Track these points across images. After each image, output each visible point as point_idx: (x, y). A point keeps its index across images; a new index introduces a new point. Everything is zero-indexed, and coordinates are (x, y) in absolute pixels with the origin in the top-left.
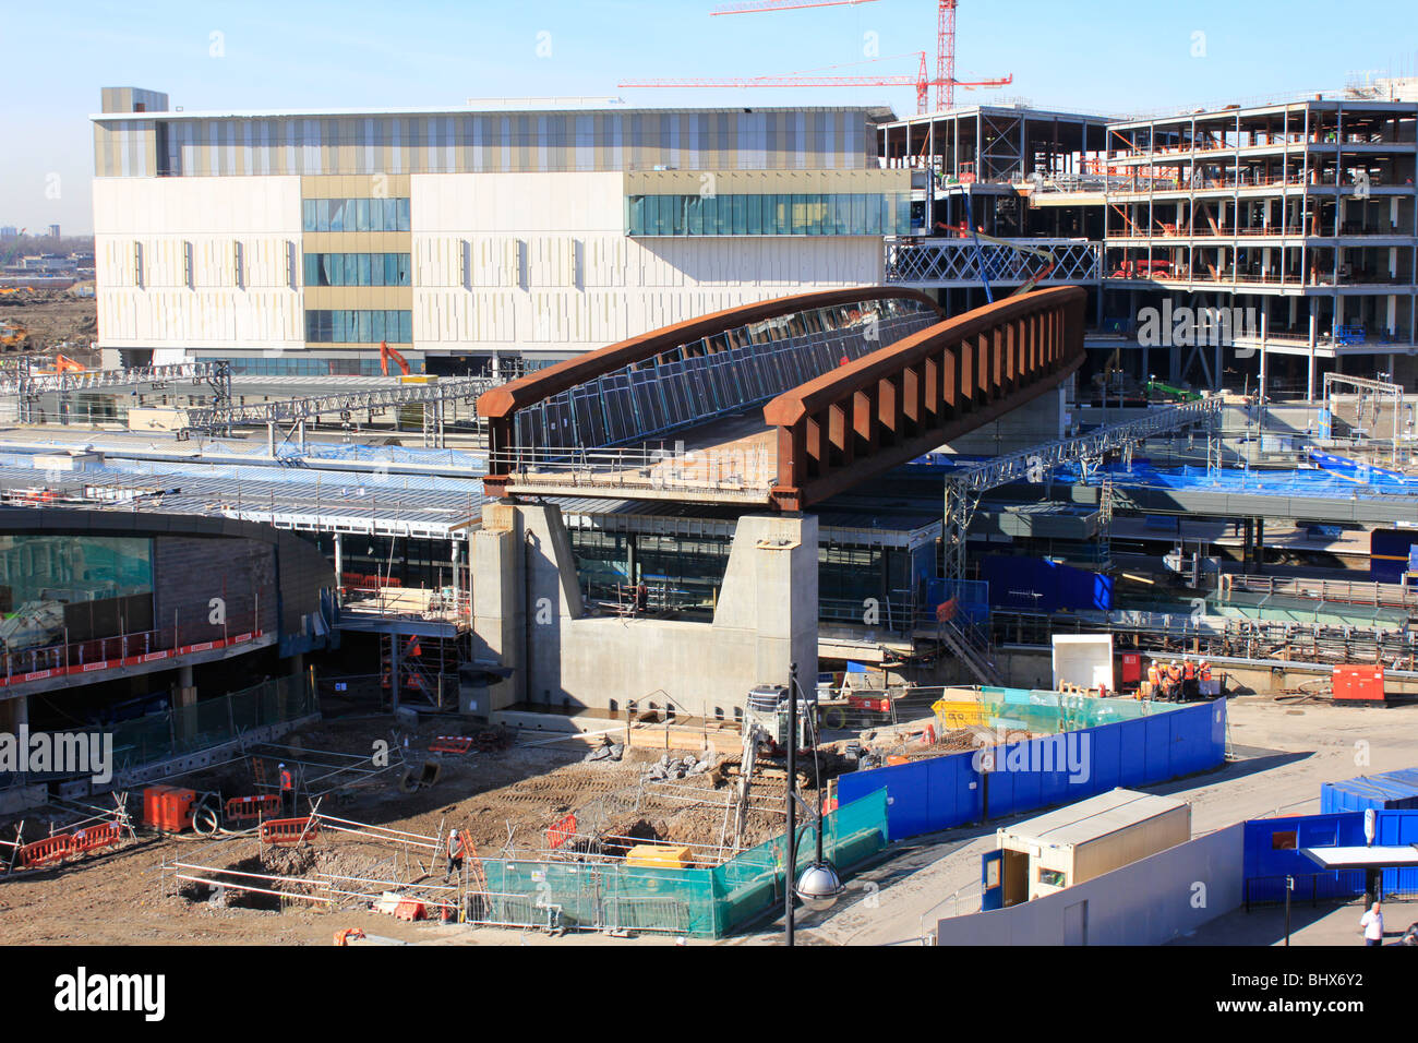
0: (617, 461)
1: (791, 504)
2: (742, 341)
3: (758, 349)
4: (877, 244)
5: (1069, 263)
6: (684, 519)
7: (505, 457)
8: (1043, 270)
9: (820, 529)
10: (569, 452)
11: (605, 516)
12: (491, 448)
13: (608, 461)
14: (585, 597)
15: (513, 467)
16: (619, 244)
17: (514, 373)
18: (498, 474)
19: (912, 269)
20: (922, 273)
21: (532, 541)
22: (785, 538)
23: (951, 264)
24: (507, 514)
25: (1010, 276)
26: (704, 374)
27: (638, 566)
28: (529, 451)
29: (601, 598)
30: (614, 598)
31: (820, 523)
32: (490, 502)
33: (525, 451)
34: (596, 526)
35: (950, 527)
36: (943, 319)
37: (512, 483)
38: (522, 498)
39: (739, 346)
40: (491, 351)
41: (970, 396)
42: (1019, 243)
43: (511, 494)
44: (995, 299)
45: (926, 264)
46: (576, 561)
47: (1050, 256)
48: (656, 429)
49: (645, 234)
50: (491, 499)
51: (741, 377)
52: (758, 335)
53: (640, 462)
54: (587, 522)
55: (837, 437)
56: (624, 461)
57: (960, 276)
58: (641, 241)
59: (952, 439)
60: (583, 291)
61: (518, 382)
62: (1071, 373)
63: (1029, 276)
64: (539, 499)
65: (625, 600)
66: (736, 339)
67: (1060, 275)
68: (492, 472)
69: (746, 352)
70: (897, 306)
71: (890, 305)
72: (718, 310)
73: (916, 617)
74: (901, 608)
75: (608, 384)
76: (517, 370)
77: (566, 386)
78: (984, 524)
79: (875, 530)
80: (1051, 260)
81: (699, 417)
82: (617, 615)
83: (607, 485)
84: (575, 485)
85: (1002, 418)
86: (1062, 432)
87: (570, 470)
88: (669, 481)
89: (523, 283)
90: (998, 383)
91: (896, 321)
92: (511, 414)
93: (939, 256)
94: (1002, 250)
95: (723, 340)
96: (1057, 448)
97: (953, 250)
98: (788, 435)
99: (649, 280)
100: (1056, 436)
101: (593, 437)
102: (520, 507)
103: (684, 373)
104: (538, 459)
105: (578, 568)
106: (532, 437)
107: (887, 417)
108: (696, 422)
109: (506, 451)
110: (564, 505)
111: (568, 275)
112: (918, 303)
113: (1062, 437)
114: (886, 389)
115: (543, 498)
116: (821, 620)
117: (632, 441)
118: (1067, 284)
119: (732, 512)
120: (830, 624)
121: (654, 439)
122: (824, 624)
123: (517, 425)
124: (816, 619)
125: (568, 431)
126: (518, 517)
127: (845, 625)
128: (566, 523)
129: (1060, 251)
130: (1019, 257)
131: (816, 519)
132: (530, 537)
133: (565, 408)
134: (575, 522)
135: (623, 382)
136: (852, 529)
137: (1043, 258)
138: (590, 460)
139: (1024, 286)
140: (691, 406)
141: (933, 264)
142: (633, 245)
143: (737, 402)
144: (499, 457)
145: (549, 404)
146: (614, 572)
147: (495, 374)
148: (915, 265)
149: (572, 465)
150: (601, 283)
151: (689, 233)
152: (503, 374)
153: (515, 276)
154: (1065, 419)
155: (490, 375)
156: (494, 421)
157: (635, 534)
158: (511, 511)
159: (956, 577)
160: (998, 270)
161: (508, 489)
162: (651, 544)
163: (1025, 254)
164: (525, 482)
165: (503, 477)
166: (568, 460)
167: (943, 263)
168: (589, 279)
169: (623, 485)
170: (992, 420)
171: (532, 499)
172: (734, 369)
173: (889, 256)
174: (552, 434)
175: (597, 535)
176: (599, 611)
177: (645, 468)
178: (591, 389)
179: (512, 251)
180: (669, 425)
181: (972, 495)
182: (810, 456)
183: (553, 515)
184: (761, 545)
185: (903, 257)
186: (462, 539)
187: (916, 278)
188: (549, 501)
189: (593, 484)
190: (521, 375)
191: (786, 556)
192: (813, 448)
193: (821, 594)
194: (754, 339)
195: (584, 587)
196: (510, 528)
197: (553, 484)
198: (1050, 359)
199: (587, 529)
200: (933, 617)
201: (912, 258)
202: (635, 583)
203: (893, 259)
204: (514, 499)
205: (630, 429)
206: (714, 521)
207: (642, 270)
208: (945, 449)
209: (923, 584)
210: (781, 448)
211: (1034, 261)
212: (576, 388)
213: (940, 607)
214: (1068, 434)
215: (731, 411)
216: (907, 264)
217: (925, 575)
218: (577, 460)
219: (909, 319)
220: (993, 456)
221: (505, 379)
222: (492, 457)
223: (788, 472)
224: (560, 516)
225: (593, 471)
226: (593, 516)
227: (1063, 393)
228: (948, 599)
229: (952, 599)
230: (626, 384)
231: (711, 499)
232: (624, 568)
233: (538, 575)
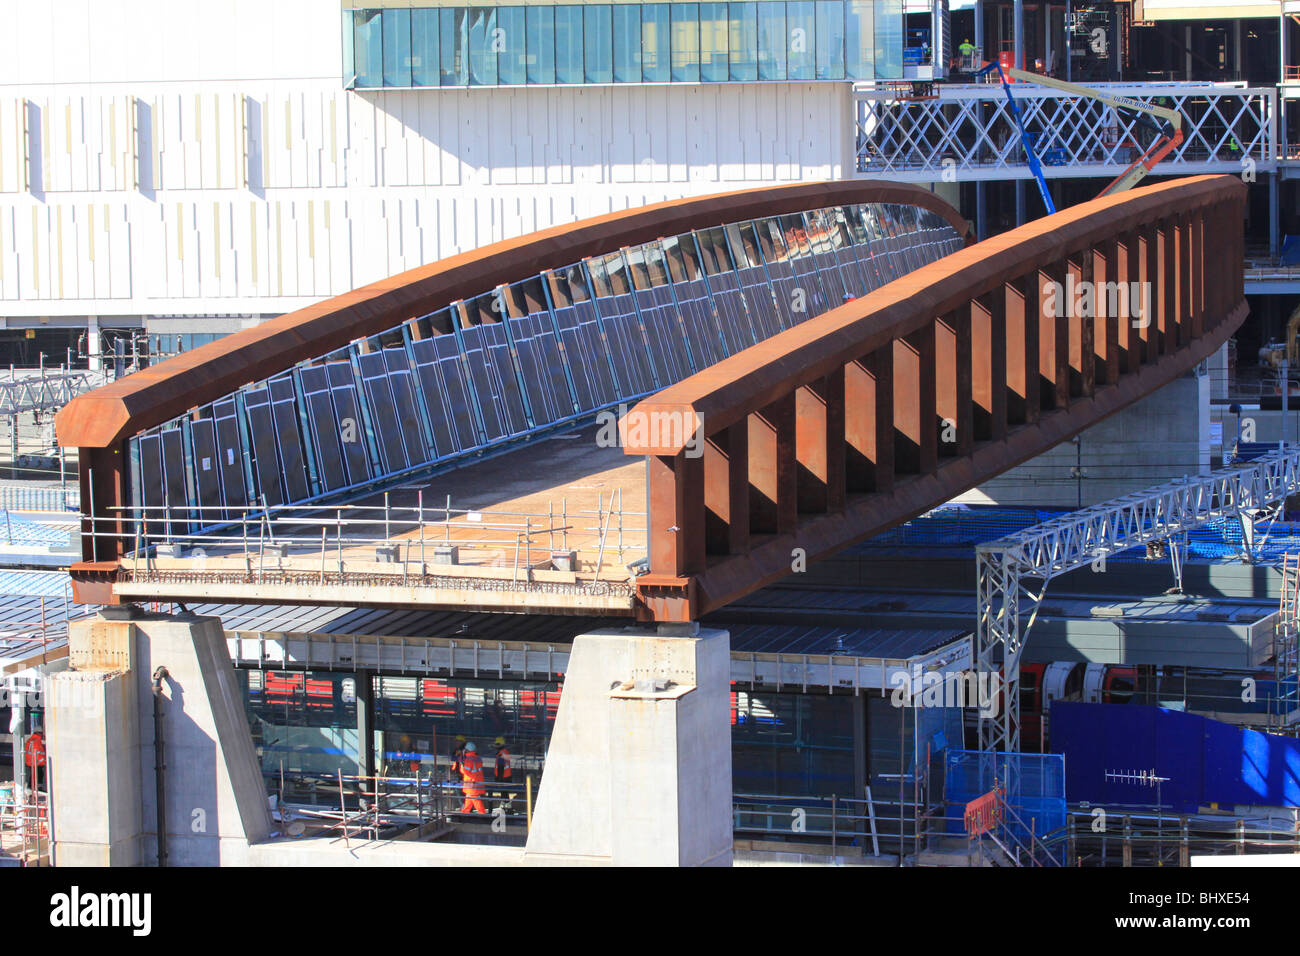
0: (332, 530)
1: (676, 609)
2: (577, 291)
3: (607, 307)
4: (838, 97)
5: (1213, 130)
6: (466, 642)
7: (112, 527)
8: (1162, 144)
9: (734, 658)
10: (238, 515)
11: (310, 638)
12: (85, 508)
13: (315, 530)
14: (273, 799)
15: (129, 545)
16: (333, 103)
17: (129, 362)
18: (99, 560)
19: (908, 146)
20: (927, 153)
21: (167, 691)
22: (665, 677)
23: (983, 134)
24: (119, 638)
25: (1099, 156)
26: (502, 357)
27: (378, 736)
28: (160, 514)
29: (305, 800)
30: (331, 800)
31: (734, 646)
32: (81, 616)
33: (151, 514)
34: (292, 659)
35: (989, 649)
36: (970, 240)
37: (127, 576)
38: (147, 607)
39: (570, 300)
40: (86, 318)
41: (1022, 393)
42: (1114, 93)
43: (125, 599)
44: (1063, 204)
45: (934, 136)
46: (256, 729)
47: (1174, 117)
48: (409, 468)
49: (385, 83)
50: (86, 609)
51: (574, 362)
52: (607, 281)
53: (377, 531)
54: (276, 653)
55: (763, 476)
56: (348, 530)
57: (1002, 157)
58: (375, 98)
59: (992, 476)
60: (262, 196)
61: (138, 379)
62: (1217, 347)
63: (1135, 156)
64: (183, 609)
65: (352, 803)
66: (565, 288)
67: (1196, 153)
68: (87, 557)
69: (585, 312)
70: (879, 218)
71: (866, 217)
72: (529, 229)
73: (924, 827)
74: (895, 811)
75: (313, 380)
76: (135, 356)
77: (230, 385)
78: (1046, 645)
79: (841, 658)
80: (1177, 125)
81: (493, 441)
82: (336, 834)
83: (314, 578)
84: (250, 579)
85: (1087, 432)
86: (1205, 459)
87: (240, 550)
88: (440, 567)
89: (145, 185)
90: (1078, 368)
91: (878, 247)
92: (122, 441)
93: (959, 120)
94: (1083, 106)
95: (539, 292)
96: (1195, 491)
97: (987, 108)
98: (668, 476)
99: (394, 174)
100: (1194, 467)
101: (285, 486)
102: (142, 625)
103: (463, 356)
104: (178, 529)
105: (259, 742)
106: (165, 487)
107: (861, 437)
108: (487, 451)
109: (114, 513)
110: (226, 614)
111: (234, 168)
112: (921, 212)
113: (1205, 470)
114: (858, 383)
115: (189, 606)
116: (738, 835)
117: (365, 490)
118: (1208, 171)
119: (562, 627)
120: (757, 844)
121: (406, 486)
122: (745, 843)
123: (134, 462)
124: (729, 833)
125: (235, 474)
126: (139, 645)
127: (786, 845)
128: (233, 655)
129: (1195, 107)
130: (1115, 120)
131: (724, 637)
132: (164, 683)
133: (230, 428)
134: (251, 651)
135: (343, 375)
136: (795, 657)
137: (1162, 120)
138: (279, 530)
139: (1123, 177)
140: (479, 421)
141: (949, 135)
142: (362, 107)
143: (567, 411)
144: (100, 527)
145: (197, 420)
146: (322, 749)
147: (94, 363)
148: (914, 136)
149: (244, 540)
150: (300, 181)
151: (472, 81)
152: (109, 364)
153: (130, 170)
154: (1210, 435)
155: (83, 364)
156: (90, 455)
157: (371, 673)
158: (126, 633)
159: (1001, 746)
160: (1075, 145)
161: (121, 588)
162: (398, 688)
163: (1127, 115)
164: (153, 575)
165: (108, 566)
166: (237, 530)
167: (967, 133)
168: (276, 169)
169: (344, 578)
170: (1068, 439)
171: (166, 607)
172: (561, 346)
173: (862, 120)
174: (203, 477)
175: (298, 677)
176: (301, 828)
177: (388, 542)
178: (280, 391)
179: (125, 121)
180: (435, 458)
181: (1034, 584)
182: (711, 516)
183: (209, 637)
184: (619, 691)
185: (889, 122)
186: (32, 690)
187: (916, 163)
188: (200, 610)
189: (285, 577)
190: (144, 364)
191: (668, 711)
192: (717, 498)
193: (737, 784)
194: (600, 285)
195: (272, 780)
196: (125, 666)
197: (208, 577)
198: (1178, 319)
199: (276, 666)
200: (958, 827)
201: (908, 125)
202: (371, 770)
203: (870, 126)
204: (133, 608)
205: (359, 465)
206: (525, 646)
207: (379, 154)
208: (974, 496)
209: (936, 759)
210: (654, 500)
211: (1145, 127)
212: (250, 388)
213: (971, 806)
214: (1216, 463)
215: (556, 429)
216: (897, 135)
217: (940, 743)
218: (254, 530)
219: (903, 242)
220: (1072, 509)
221: (112, 372)
222: (86, 526)
223: (669, 547)
224: (221, 638)
225: (286, 551)
226: (287, 640)
227: (1204, 384)
228: (987, 790)
229: (995, 790)
230: (350, 379)
231: (517, 602)
232: (351, 743)
233: (180, 757)
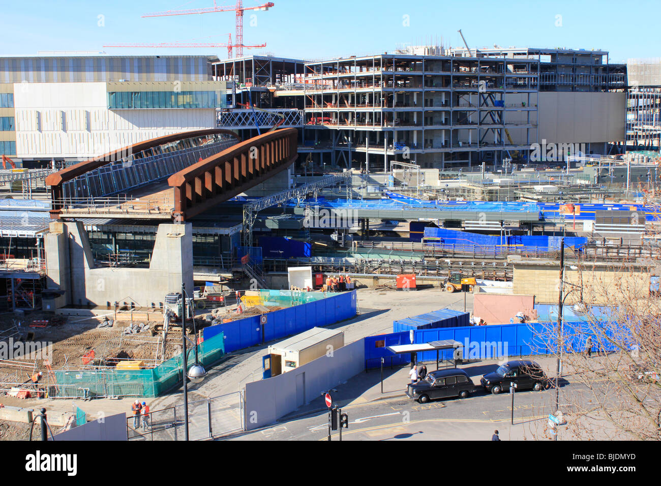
0: (107, 203)
1: (179, 218)
2: (158, 152)
3: (165, 155)
4: (213, 112)
5: (291, 119)
6: (136, 226)
7: (59, 202)
8: (280, 122)
9: (193, 228)
10: (86, 199)
11: (102, 225)
12: (52, 198)
13: (103, 203)
14: (95, 260)
15: (62, 206)
16: (105, 112)
17: (61, 167)
18: (56, 209)
19: (228, 122)
20: (232, 123)
21: (71, 237)
22: (179, 232)
23: (243, 119)
24: (60, 227)
25: (267, 124)
26: (143, 166)
27: (117, 246)
28: (69, 199)
29: (102, 260)
30: (108, 260)
31: (193, 226)
32: (52, 222)
33: (67, 199)
34: (99, 230)
35: (246, 226)
36: (241, 142)
37: (62, 213)
38: (67, 219)
39: (157, 154)
40: (51, 158)
41: (252, 173)
42: (270, 111)
43: (62, 218)
44: (261, 133)
45: (233, 120)
46: (91, 245)
47: (283, 116)
48: (123, 189)
49: (116, 108)
50: (53, 220)
51: (158, 167)
52: (165, 150)
53: (116, 203)
54: (95, 228)
55: (198, 190)
56: (110, 203)
57: (247, 124)
58: (114, 111)
59: (246, 190)
60: (90, 132)
61: (63, 171)
62: (292, 163)
63: (275, 124)
64: (75, 220)
65: (112, 260)
66: (156, 151)
67: (287, 123)
68: (53, 209)
69: (160, 156)
70: (222, 137)
71: (219, 137)
72: (148, 139)
73: (233, 262)
74: (227, 259)
75: (102, 171)
76: (63, 166)
77: (84, 172)
78: (260, 224)
79: (215, 228)
80: (283, 118)
81: (141, 184)
82: (109, 267)
83: (103, 213)
84: (89, 213)
85: (265, 181)
86: (289, 186)
87: (87, 207)
88: (130, 210)
89: (64, 129)
90: (264, 167)
91: (222, 143)
92: (60, 184)
93: (238, 116)
94: (264, 114)
95: (150, 152)
96: (288, 193)
97: (244, 114)
98: (179, 190)
99: (118, 127)
100: (287, 188)
101: (96, 193)
102: (66, 223)
103: (134, 166)
104: (73, 203)
105: (91, 248)
106: (70, 194)
107: (219, 182)
108: (140, 186)
109: (59, 199)
110: (85, 222)
111: (84, 126)
112: (230, 135)
113: (290, 188)
114: (218, 171)
115: (76, 219)
116: (194, 265)
117: (113, 194)
118: (290, 127)
119: (156, 222)
120: (198, 267)
121: (122, 193)
122: (195, 267)
123: (63, 189)
124: (192, 265)
125: (85, 191)
126: (65, 227)
127: (204, 267)
128: (86, 229)
129: (287, 114)
130: (270, 116)
131: (191, 224)
132: (71, 235)
133: (84, 182)
134: (90, 228)
135: (108, 170)
136: (206, 228)
137: (280, 117)
138: (95, 203)
139: (272, 128)
140: (137, 179)
141: (236, 119)
142: (111, 113)
143: (156, 177)
144: (56, 202)
145: (77, 179)
146: (107, 249)
147: (53, 168)
148: (229, 120)
149: (88, 205)
150: (98, 128)
151: (135, 108)
152: (57, 168)
153: (61, 126)
154: (291, 181)
155: (51, 168)
156: (53, 187)
157: (116, 233)
158: (62, 225)
159: (249, 246)
160: (262, 122)
161: (61, 215)
162: (122, 236)
163: (273, 115)
164: (68, 213)
165: (58, 211)
166: (86, 203)
167: (240, 119)
168: (93, 127)
169: (110, 213)
170: (261, 182)
171: (71, 219)
172: (155, 164)
173: (218, 116)
174: (79, 192)
175: (99, 234)
176: (101, 265)
177: (119, 205)
178: (95, 173)
179: (59, 116)
180: (128, 187)
181: (254, 212)
182: (188, 199)
183: (80, 226)
184: (169, 236)
185: (224, 117)
186: (41, 237)
187: (229, 125)
188: (78, 220)
189: (97, 213)
190: (64, 168)
191: (179, 240)
192: (189, 195)
193: (194, 254)
194: (163, 151)
195: (94, 256)
196: (62, 232)
197: (80, 213)
198: (284, 157)
199: (95, 231)
200: (240, 263)
201: (227, 117)
202: (116, 253)
203: (220, 117)
204: (63, 220)
205: (112, 188)
206: (148, 226)
207: (115, 123)
208: (243, 194)
209: (235, 249)
210: (176, 196)
211: (277, 118)
212: (88, 172)
213: (242, 258)
214: (292, 187)
215: (154, 181)
216: (225, 119)
217: (236, 245)
218: (90, 203)
219: (227, 142)
220: (262, 197)
221: (57, 170)
222: (53, 202)
223: (179, 205)
224: (83, 226)
225: (97, 207)
226: (98, 226)
227: (289, 171)
228: (246, 255)
229: (248, 255)
230: (110, 171)
231: (147, 217)
232: (111, 247)
233: (74, 251)
